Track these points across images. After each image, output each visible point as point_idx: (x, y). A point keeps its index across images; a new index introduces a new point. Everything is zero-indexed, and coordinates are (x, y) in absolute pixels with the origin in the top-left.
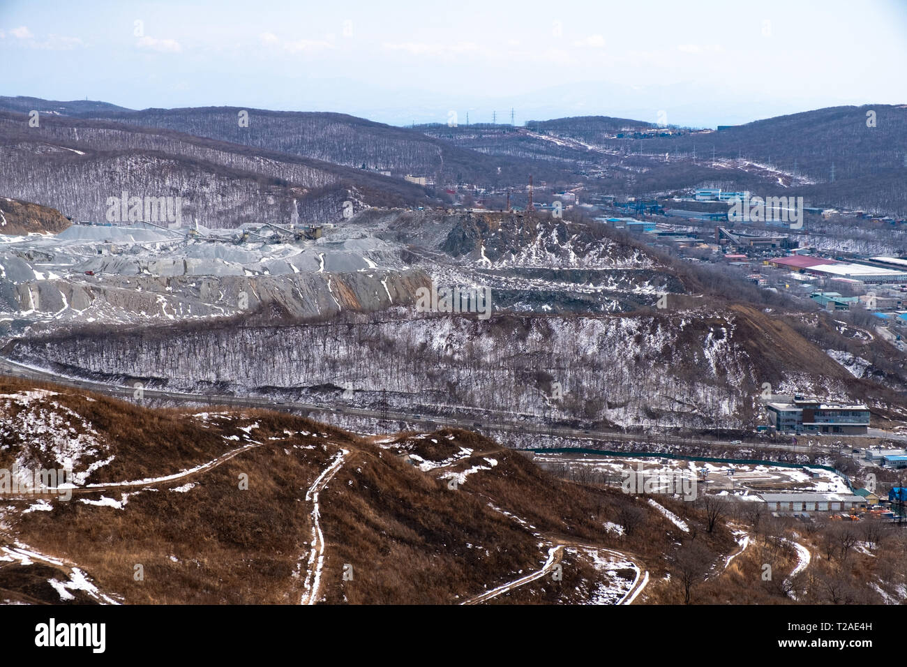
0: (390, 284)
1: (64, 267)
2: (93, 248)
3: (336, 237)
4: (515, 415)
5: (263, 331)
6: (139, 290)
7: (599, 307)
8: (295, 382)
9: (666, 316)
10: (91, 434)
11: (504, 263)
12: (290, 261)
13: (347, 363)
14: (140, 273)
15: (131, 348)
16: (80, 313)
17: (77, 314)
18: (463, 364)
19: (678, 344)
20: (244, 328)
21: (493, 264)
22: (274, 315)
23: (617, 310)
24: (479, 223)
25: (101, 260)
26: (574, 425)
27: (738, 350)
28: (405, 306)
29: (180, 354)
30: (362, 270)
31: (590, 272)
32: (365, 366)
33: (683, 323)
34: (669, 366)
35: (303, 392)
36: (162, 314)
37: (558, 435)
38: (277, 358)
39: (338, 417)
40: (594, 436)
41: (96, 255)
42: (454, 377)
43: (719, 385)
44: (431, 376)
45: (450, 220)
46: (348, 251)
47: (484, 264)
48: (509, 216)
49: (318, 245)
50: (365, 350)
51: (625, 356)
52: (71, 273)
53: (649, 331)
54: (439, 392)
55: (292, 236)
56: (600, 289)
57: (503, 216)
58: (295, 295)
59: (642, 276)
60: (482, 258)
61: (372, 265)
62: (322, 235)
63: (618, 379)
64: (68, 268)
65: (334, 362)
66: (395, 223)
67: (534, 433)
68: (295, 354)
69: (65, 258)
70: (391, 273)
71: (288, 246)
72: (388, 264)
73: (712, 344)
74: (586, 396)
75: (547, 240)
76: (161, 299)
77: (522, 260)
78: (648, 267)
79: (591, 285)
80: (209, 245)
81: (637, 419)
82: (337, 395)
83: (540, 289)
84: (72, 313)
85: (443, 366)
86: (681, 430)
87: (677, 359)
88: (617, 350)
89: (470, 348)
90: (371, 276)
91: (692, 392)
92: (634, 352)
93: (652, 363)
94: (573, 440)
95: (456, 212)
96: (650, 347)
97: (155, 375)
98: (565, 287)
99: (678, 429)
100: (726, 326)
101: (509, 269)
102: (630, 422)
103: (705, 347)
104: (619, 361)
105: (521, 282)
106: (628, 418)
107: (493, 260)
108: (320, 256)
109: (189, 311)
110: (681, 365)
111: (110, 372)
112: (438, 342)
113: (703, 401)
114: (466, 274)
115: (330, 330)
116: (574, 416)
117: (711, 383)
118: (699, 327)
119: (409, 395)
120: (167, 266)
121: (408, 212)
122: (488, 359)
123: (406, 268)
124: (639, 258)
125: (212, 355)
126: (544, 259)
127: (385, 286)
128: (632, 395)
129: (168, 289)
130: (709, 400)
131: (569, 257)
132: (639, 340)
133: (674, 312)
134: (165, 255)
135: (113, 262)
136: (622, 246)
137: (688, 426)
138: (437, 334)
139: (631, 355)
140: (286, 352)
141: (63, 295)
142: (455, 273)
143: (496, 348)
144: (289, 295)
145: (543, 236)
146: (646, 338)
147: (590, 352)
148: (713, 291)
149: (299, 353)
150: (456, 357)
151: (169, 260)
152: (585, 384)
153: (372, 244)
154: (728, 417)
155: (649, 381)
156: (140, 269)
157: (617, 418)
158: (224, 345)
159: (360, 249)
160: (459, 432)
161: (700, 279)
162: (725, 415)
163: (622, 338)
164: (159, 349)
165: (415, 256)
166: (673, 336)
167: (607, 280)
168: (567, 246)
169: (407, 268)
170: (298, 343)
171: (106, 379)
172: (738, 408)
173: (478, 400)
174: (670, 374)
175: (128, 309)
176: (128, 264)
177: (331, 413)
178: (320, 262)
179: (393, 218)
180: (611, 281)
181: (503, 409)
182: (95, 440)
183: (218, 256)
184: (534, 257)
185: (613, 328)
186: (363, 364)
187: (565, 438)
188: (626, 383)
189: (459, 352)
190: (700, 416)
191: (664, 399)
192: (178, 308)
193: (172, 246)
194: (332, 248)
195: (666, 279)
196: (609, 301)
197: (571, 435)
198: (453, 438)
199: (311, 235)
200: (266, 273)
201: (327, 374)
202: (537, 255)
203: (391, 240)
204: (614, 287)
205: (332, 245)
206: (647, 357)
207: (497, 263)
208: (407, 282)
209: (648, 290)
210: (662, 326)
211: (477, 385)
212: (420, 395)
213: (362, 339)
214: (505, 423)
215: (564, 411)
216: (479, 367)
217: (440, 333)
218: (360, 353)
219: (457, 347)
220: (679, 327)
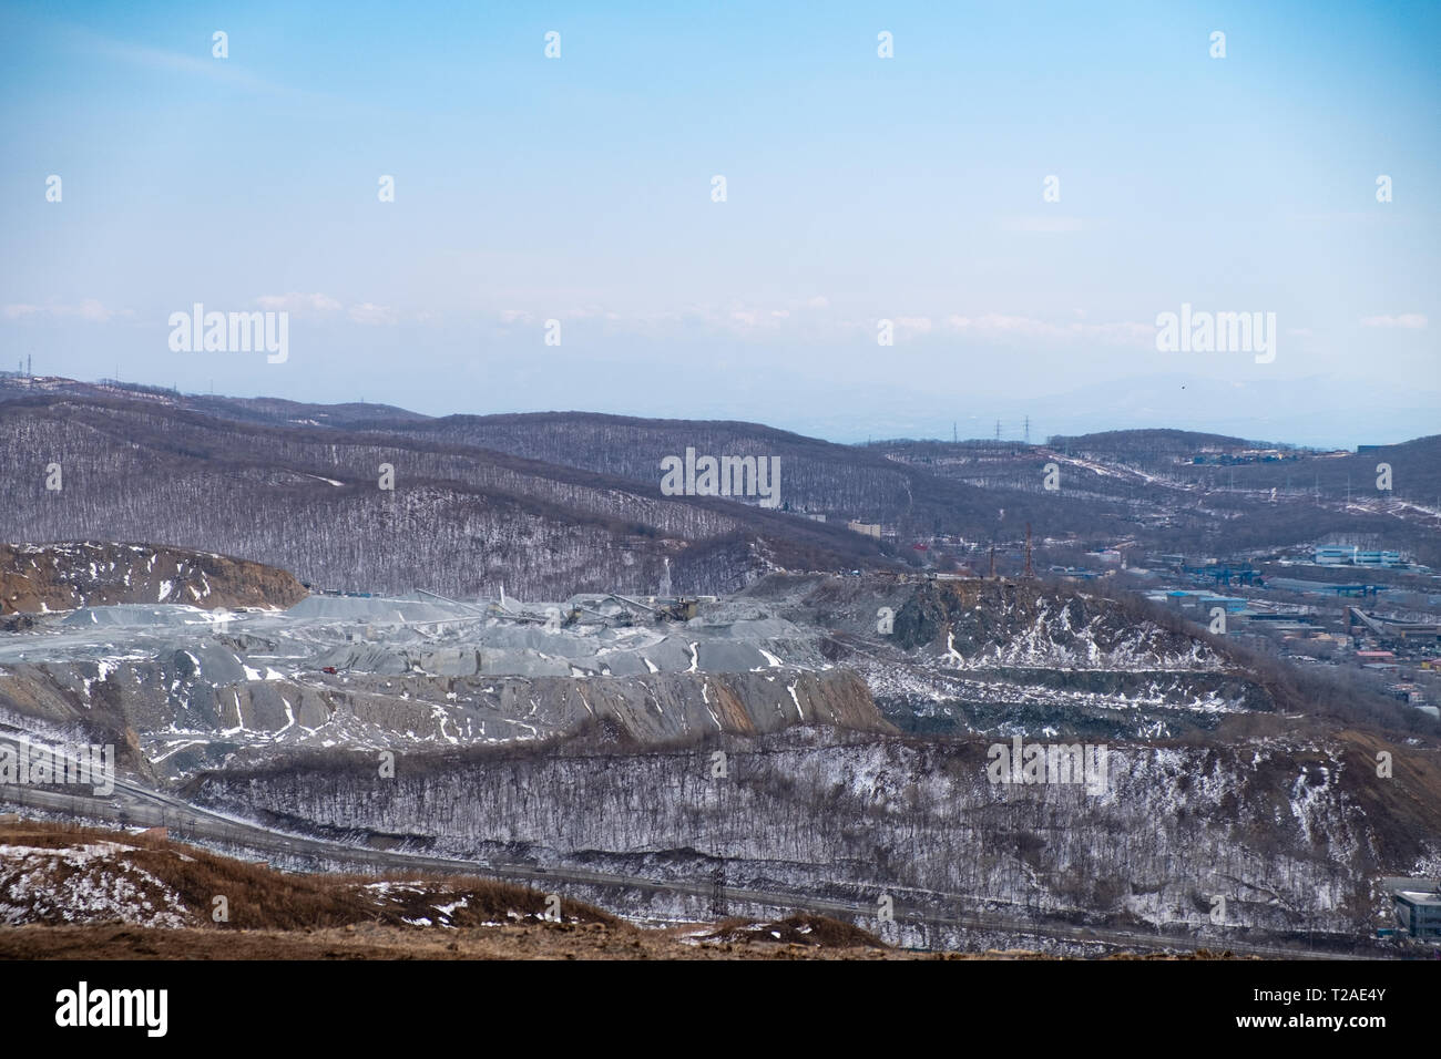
0: (801, 692)
1: (291, 661)
2: (339, 631)
3: (719, 618)
4: (982, 902)
5: (587, 763)
6: (405, 697)
7: (1135, 731)
8: (634, 843)
9: (1230, 746)
10: (175, 911)
11: (984, 661)
12: (643, 654)
13: (718, 815)
14: (408, 670)
15: (382, 789)
16: (313, 733)
17: (307, 733)
18: (902, 819)
19: (1249, 792)
20: (557, 758)
21: (967, 661)
22: (606, 738)
23: (1163, 736)
24: (944, 597)
25: (348, 650)
26: (1076, 919)
27: (1347, 804)
28: (813, 726)
29: (456, 798)
30: (758, 670)
31: (1120, 675)
32: (746, 821)
33: (1258, 758)
34: (1234, 827)
35: (646, 861)
36: (439, 736)
37: (1049, 936)
38: (606, 806)
39: (699, 900)
40: (1107, 939)
41: (343, 641)
42: (886, 840)
43: (1315, 860)
44: (848, 837)
45: (900, 591)
46: (738, 639)
47: (952, 661)
48: (992, 586)
49: (690, 629)
50: (746, 794)
51: (1162, 810)
52: (302, 670)
53: (1201, 770)
54: (861, 862)
55: (651, 615)
56: (1135, 703)
57: (984, 587)
58: (651, 708)
59: (1204, 683)
60: (949, 652)
61: (774, 662)
62: (698, 614)
63: (1149, 847)
64: (299, 662)
65: (697, 813)
66: (813, 595)
67: (1010, 931)
68: (635, 801)
69: (294, 647)
70: (804, 675)
71: (642, 630)
72: (798, 661)
73: (1304, 794)
74: (1097, 874)
75: (1053, 624)
76: (439, 711)
77: (1012, 656)
78: (1214, 669)
79: (1122, 697)
80: (519, 627)
81: (1179, 912)
82: (700, 865)
83: (1040, 701)
84: (300, 732)
85: (869, 822)
86: (1252, 933)
87: (1246, 816)
88: (1148, 800)
89: (914, 794)
90: (771, 679)
91: (1270, 871)
92: (1177, 804)
93: (1205, 822)
94: (1073, 944)
95: (909, 579)
96: (1203, 797)
97: (416, 831)
98: (1081, 699)
99: (1245, 929)
100: (1328, 764)
101: (992, 670)
102: (1168, 917)
103: (1292, 797)
104: (1152, 817)
105: (1010, 690)
106: (1163, 910)
107: (966, 656)
108: (692, 647)
109: (482, 731)
110: (1253, 826)
111: (346, 824)
112: (863, 784)
113: (1288, 885)
114: (923, 676)
115: (692, 763)
116: (1077, 905)
117: (1302, 856)
118: (1283, 764)
119: (813, 868)
120: (449, 661)
121: (835, 578)
122: (940, 812)
123: (828, 667)
124: (1201, 654)
125: (505, 799)
126: (1048, 654)
127: (794, 695)
128: (1172, 872)
129: (450, 696)
130: (1298, 884)
131: (1087, 651)
132: (1185, 784)
133: (1243, 741)
134: (448, 644)
135: (365, 654)
136: (1173, 634)
137: (1263, 925)
138: (861, 771)
139: (1171, 808)
140: (622, 797)
141: (287, 704)
142: (905, 675)
143: (954, 794)
144: (641, 708)
145: (1046, 618)
146: (1196, 782)
147: (1104, 803)
148: (1321, 709)
149: (642, 799)
150: (891, 807)
151: (454, 651)
152: (1095, 853)
153: (777, 629)
154: (1330, 913)
155: (1200, 851)
156: (407, 664)
157: (1147, 909)
158: (525, 785)
159: (756, 636)
160: (819, 921)
161: (1299, 689)
162: (1325, 910)
163: (1157, 782)
164: (423, 789)
165: (842, 648)
166: (1240, 778)
167: (1147, 688)
168: (1085, 634)
169: (830, 667)
170: (641, 783)
171: (340, 837)
172: (1347, 898)
173: (924, 877)
174: (1234, 840)
175: (386, 726)
176: (390, 657)
177: (688, 894)
178: (691, 655)
179: (812, 587)
180: (1155, 691)
181: (963, 891)
182: (180, 921)
183: (530, 645)
184: (1032, 651)
185: (1143, 764)
186: (742, 817)
187: (1059, 941)
188: (1162, 853)
189: (895, 800)
190: (1283, 910)
191: (1224, 880)
192: (465, 727)
193: (462, 629)
194: (712, 635)
195: (1243, 689)
196: (1151, 723)
197: (1069, 936)
198: (810, 930)
199: (680, 614)
200: (606, 672)
201: (685, 833)
202: (1036, 648)
203: (807, 622)
204: (1160, 701)
205: (711, 629)
206: (1197, 812)
207: (972, 660)
208: (828, 689)
209: (1214, 705)
210: (1223, 762)
211: (922, 852)
212: (830, 867)
213: (743, 777)
214: (964, 914)
215: (1060, 896)
216: (926, 826)
217: (866, 770)
218: (739, 799)
219: (892, 791)
220: (1251, 766)
